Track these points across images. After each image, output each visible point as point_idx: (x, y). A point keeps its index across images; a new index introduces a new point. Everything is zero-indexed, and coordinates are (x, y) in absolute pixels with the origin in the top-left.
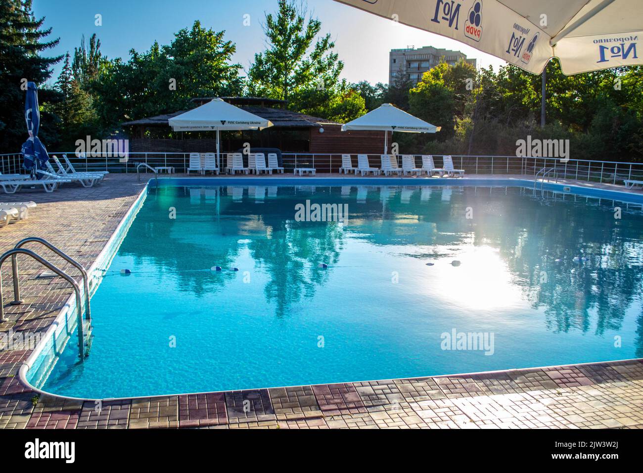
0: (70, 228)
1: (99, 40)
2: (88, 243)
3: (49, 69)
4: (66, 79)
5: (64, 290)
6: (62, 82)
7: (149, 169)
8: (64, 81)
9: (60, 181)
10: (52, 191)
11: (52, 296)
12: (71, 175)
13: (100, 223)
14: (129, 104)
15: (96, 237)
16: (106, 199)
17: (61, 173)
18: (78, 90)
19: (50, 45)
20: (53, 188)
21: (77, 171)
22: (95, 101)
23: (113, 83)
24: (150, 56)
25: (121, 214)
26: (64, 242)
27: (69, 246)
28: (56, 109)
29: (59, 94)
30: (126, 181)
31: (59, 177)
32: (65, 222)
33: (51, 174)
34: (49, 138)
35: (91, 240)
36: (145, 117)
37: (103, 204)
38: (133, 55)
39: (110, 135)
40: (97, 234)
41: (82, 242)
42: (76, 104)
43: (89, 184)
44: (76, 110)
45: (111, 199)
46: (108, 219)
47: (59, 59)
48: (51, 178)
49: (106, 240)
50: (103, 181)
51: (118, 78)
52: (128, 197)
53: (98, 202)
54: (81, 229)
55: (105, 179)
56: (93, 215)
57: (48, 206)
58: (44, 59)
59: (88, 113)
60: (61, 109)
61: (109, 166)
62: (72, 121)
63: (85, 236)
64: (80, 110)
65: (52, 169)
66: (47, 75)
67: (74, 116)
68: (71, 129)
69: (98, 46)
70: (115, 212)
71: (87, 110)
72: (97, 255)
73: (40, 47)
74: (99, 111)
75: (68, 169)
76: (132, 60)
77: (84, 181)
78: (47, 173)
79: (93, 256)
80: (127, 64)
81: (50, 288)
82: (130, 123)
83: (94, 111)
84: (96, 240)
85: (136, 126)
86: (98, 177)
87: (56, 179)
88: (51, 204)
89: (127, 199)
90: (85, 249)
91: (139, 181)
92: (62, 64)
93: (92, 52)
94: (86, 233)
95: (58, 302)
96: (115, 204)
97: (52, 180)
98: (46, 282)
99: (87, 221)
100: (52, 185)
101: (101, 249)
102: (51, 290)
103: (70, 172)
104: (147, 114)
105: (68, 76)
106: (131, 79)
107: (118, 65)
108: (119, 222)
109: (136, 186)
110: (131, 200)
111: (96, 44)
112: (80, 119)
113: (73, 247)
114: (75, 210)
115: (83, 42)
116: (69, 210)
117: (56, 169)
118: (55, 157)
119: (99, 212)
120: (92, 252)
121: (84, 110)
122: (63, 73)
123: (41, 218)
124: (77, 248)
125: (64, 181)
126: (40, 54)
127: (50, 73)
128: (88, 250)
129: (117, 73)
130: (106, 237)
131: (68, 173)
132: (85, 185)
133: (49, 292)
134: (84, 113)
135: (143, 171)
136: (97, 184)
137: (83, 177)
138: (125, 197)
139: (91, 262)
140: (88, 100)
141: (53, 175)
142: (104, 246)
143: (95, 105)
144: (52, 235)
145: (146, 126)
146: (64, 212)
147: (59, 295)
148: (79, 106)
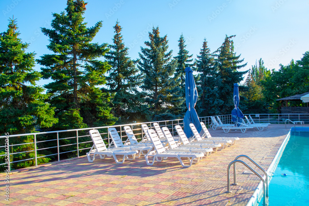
0: (255, 150)
1: (263, 61)
2: (264, 159)
3: (243, 76)
4: (249, 80)
5: (255, 181)
6: (248, 82)
7: (290, 122)
8: (248, 81)
9: (248, 127)
10: (244, 132)
11: (250, 183)
12: (253, 125)
13: (269, 149)
14: (279, 90)
15: (268, 156)
16: (270, 137)
17: (248, 124)
18: (254, 85)
19: (243, 66)
20: (245, 131)
21: (255, 123)
22: (263, 89)
23: (271, 80)
24: (290, 66)
25: (279, 145)
26: (253, 157)
27: (255, 159)
28: (245, 94)
29: (246, 88)
30: (280, 128)
31: (248, 126)
32: (252, 148)
33: (244, 124)
34: (242, 107)
35: (265, 157)
36: (288, 96)
37: (269, 139)
38: (281, 67)
39: (269, 105)
40: (268, 154)
41: (261, 158)
42: (254, 91)
43: (261, 129)
44: (254, 94)
45: (273, 137)
46: (273, 147)
47: (246, 72)
48: (244, 126)
49: (273, 157)
50: (267, 128)
51: (274, 78)
52: (281, 136)
53: (266, 138)
54: (260, 152)
55: (268, 127)
56: (265, 145)
57: (244, 139)
58: (240, 72)
59: (259, 95)
60: (247, 94)
61: (270, 120)
62: (252, 100)
63: (262, 155)
64: (255, 94)
65: (244, 122)
66: (242, 79)
67: (252, 97)
68: (251, 103)
69: (263, 63)
70: (275, 144)
71: (259, 94)
72: (270, 165)
73: (239, 67)
74: (265, 94)
75: (251, 122)
76: (281, 69)
77: (259, 128)
78: (242, 124)
79: (267, 165)
80: (278, 71)
81: (249, 179)
82: (280, 99)
83: (262, 94)
84: (268, 157)
85: (283, 101)
86: (266, 126)
87: (246, 126)
88: (245, 138)
89: (281, 137)
90: (263, 161)
91: (286, 128)
92: (248, 74)
93: (260, 67)
94: (262, 153)
95: (253, 187)
96: (275, 140)
97: (245, 127)
98: (247, 176)
99: (263, 147)
100: (244, 129)
101: (271, 162)
102: (249, 180)
103: (252, 123)
104: (288, 94)
105: (250, 79)
106: (280, 78)
107: (274, 72)
108: (279, 149)
109: (284, 131)
110: (283, 138)
111: (262, 63)
112: (255, 98)
113: (257, 160)
114: (256, 142)
115: (256, 63)
116: (253, 142)
117: (246, 122)
118: (246, 116)
119: (268, 143)
120: (267, 163)
121: (257, 94)
122: (248, 77)
123: (241, 145)
124: (259, 160)
125: (250, 128)
126: (238, 70)
127: (243, 78)
128: (265, 162)
129: (273, 76)
130: (273, 156)
131: (251, 124)
132: (260, 130)
133: (249, 181)
134: (257, 95)
135: (287, 123)
136: (265, 129)
137: (258, 126)
138: (280, 136)
139: (267, 168)
140: (259, 89)
141: (245, 124)
142: (272, 161)
143: (263, 92)
144: (247, 153)
145: (288, 101)
146: (251, 142)
147: (253, 183)
148: (254, 93)
